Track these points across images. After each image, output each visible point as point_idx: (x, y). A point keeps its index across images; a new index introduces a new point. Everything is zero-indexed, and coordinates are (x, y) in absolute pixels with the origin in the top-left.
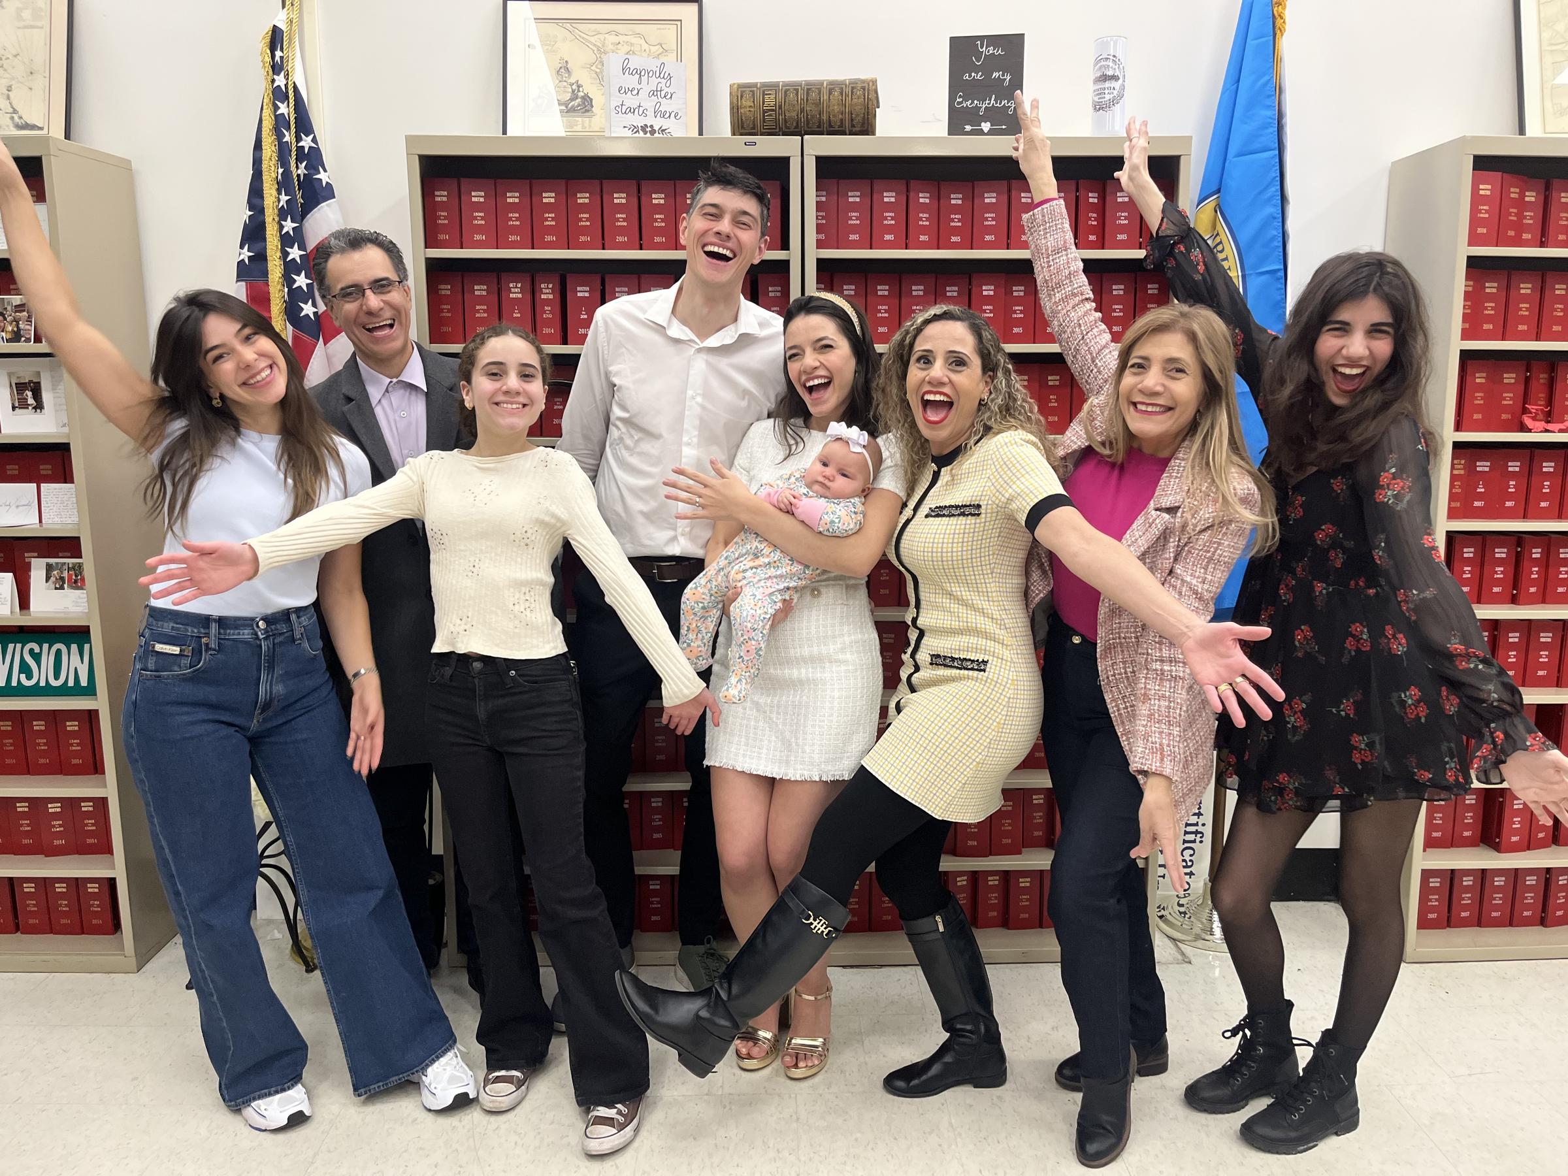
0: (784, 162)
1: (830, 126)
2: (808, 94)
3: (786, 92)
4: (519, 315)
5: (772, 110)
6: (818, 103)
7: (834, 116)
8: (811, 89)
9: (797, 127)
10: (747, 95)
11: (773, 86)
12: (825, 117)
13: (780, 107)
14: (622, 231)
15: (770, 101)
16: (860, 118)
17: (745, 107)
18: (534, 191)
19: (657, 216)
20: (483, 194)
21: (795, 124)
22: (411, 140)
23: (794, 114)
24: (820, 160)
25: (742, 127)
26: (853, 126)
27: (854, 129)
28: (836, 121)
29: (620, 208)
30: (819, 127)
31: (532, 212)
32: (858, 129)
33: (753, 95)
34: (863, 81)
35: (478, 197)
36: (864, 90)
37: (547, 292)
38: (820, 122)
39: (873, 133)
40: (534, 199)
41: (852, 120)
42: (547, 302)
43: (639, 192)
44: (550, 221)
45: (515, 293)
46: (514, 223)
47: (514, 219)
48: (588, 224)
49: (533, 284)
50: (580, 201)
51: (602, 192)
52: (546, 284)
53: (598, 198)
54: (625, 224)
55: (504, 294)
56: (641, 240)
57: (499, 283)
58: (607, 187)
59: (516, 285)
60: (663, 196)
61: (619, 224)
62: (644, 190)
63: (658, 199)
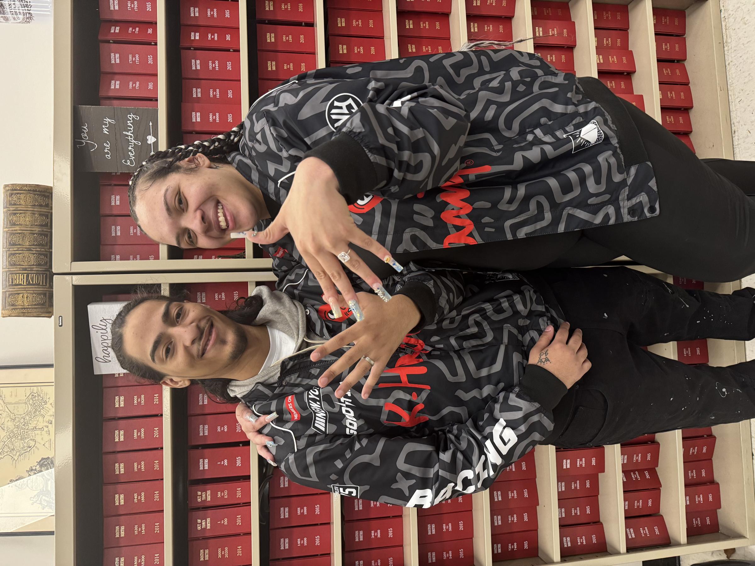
4: (226, 520)
10: (14, 300)
17: (23, 302)
29: (128, 435)
31: (133, 513)
39: (50, 187)
40: (121, 512)
42: (214, 495)
43: (114, 419)
44: (141, 497)
45: (206, 524)
46: (143, 529)
47: (140, 529)
48: (143, 463)
49: (198, 509)
50: (122, 471)
51: (114, 452)
52: (198, 497)
53: (119, 455)
54: (143, 430)
55: (208, 534)
56: (156, 416)
57: (197, 539)
58: (107, 448)
59: (199, 524)
60: (117, 398)
61: (143, 435)
62: (112, 415)
63: (120, 402)
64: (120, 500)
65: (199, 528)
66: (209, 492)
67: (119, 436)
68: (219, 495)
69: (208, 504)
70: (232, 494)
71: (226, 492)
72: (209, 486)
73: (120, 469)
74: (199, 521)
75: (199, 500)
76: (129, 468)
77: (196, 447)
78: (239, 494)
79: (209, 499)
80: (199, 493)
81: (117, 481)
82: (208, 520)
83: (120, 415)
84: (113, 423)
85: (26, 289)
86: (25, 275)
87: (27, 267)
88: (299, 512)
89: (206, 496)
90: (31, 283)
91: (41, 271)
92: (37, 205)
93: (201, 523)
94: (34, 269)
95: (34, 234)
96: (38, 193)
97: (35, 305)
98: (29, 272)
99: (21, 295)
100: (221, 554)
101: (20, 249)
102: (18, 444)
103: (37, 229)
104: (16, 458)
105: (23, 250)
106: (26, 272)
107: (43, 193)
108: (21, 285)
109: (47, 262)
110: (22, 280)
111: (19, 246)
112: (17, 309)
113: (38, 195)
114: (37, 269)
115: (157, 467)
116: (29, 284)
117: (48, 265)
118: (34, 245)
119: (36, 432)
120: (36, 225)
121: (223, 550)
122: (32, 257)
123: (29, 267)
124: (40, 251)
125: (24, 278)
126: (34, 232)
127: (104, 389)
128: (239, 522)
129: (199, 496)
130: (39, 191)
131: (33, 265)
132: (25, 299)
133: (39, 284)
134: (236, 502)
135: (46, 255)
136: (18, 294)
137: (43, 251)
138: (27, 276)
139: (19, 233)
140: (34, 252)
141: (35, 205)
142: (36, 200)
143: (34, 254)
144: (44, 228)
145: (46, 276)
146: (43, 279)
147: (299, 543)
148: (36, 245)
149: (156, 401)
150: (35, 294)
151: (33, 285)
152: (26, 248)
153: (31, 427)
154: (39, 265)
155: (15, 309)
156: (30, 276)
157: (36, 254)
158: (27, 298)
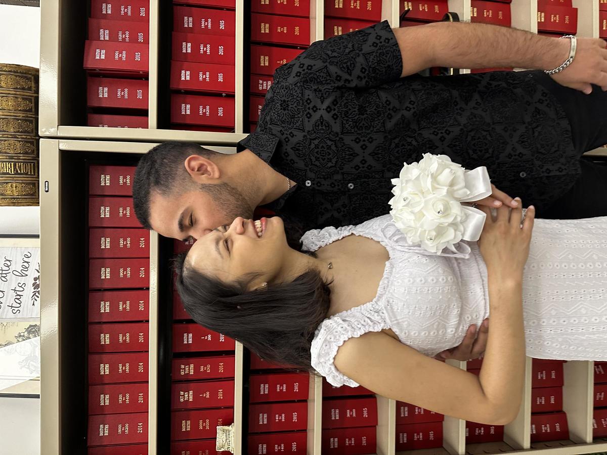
1: (29, 110)
4: (208, 393)
7: (19, 105)
13: (11, 158)
17: (12, 191)
21: (28, 144)
25: (31, 195)
26: (29, 88)
27: (33, 89)
30: (30, 121)
31: (118, 382)
32: (32, 83)
35: (104, 430)
37: (188, 369)
38: (26, 119)
39: (37, 69)
40: (106, 382)
41: (23, 88)
42: (196, 369)
43: (99, 290)
44: (126, 367)
45: (189, 396)
46: (127, 398)
47: (124, 398)
48: (128, 335)
49: (181, 381)
50: (108, 342)
51: (100, 323)
52: (181, 370)
53: (104, 326)
54: (128, 302)
55: (190, 407)
56: (141, 289)
57: (180, 410)
58: (93, 318)
59: (182, 396)
60: (103, 269)
61: (128, 308)
62: (98, 286)
63: (106, 274)
64: (105, 369)
65: (182, 400)
66: (192, 366)
67: (105, 307)
68: (202, 370)
69: (190, 378)
70: (215, 368)
71: (209, 366)
72: (191, 360)
73: (105, 339)
74: (182, 393)
75: (183, 373)
76: (114, 339)
77: (181, 321)
78: (221, 370)
79: (192, 373)
80: (183, 366)
81: (102, 350)
82: (191, 392)
83: (106, 286)
84: (100, 293)
85: (15, 179)
86: (12, 163)
87: (13, 155)
88: (278, 389)
89: (189, 369)
90: (19, 172)
91: (28, 159)
92: (19, 89)
93: (184, 395)
94: (21, 158)
95: (18, 120)
96: (19, 74)
97: (25, 195)
98: (16, 160)
99: (10, 185)
100: (203, 425)
101: (4, 136)
103: (21, 115)
105: (7, 137)
106: (13, 160)
107: (25, 75)
108: (8, 174)
109: (34, 150)
110: (9, 169)
111: (3, 133)
112: (7, 198)
113: (19, 76)
114: (24, 158)
115: (141, 340)
116: (17, 173)
117: (35, 153)
118: (18, 132)
120: (20, 110)
121: (204, 422)
122: (18, 145)
123: (16, 155)
124: (26, 138)
125: (11, 167)
126: (18, 118)
127: (91, 260)
128: (220, 396)
129: (183, 369)
130: (20, 73)
131: (20, 153)
132: (14, 189)
133: (27, 174)
134: (219, 377)
135: (32, 143)
136: (7, 183)
137: (29, 138)
138: (15, 165)
139: (3, 119)
140: (20, 139)
141: (17, 88)
142: (18, 83)
143: (20, 141)
144: (28, 113)
145: (34, 165)
146: (31, 168)
147: (277, 419)
148: (21, 132)
149: (142, 275)
150: (24, 183)
151: (21, 174)
152: (11, 135)
154: (26, 153)
155: (4, 199)
156: (17, 165)
157: (22, 141)
158: (16, 187)
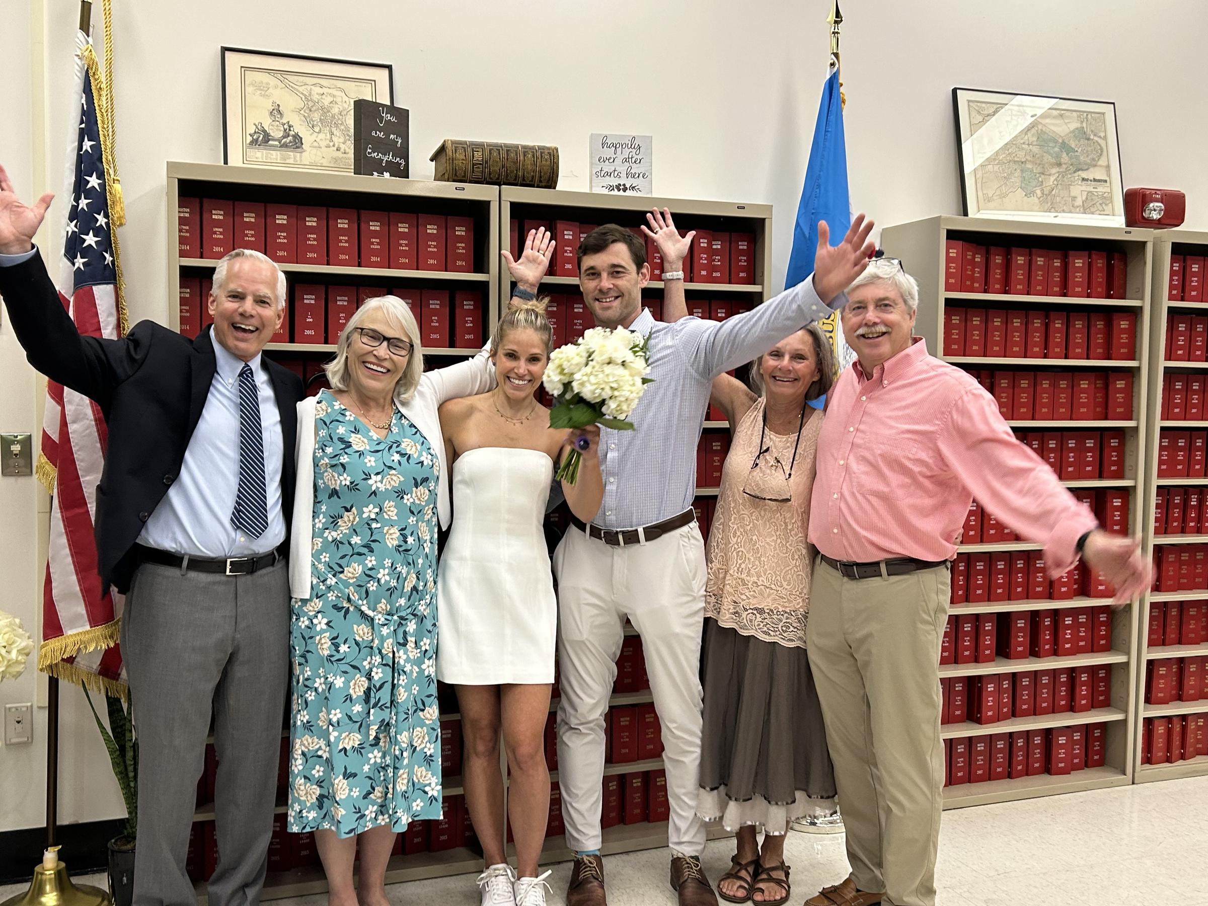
0: (487, 204)
1: (524, 180)
2: (508, 154)
3: (490, 151)
5: (480, 164)
6: (516, 162)
7: (528, 173)
8: (509, 149)
9: (498, 179)
10: (460, 151)
11: (481, 146)
12: (520, 174)
13: (486, 162)
14: (344, 251)
15: (478, 156)
16: (547, 176)
17: (459, 160)
18: (268, 213)
19: (374, 240)
20: (222, 212)
21: (497, 176)
22: (171, 166)
23: (497, 169)
24: (514, 206)
25: (456, 175)
26: (541, 181)
27: (541, 184)
28: (529, 176)
29: (343, 232)
30: (515, 179)
31: (267, 231)
32: (543, 184)
33: (465, 151)
34: (549, 148)
35: (218, 215)
36: (550, 155)
38: (516, 176)
39: (555, 188)
40: (268, 220)
41: (541, 177)
43: (359, 219)
44: (283, 239)
47: (250, 236)
48: (315, 243)
50: (308, 224)
51: (328, 218)
53: (325, 222)
54: (347, 245)
56: (360, 259)
58: (333, 213)
60: (379, 224)
61: (342, 244)
62: (363, 218)
63: (375, 226)
64: (281, 220)
67: (343, 224)
73: (311, 222)
76: (311, 230)
77: (327, 294)
81: (300, 218)
83: (363, 226)
84: (355, 219)
102: (316, 116)
104: (302, 112)
115: (310, 257)
119: (328, 135)
149: (373, 259)
153: (334, 130)
